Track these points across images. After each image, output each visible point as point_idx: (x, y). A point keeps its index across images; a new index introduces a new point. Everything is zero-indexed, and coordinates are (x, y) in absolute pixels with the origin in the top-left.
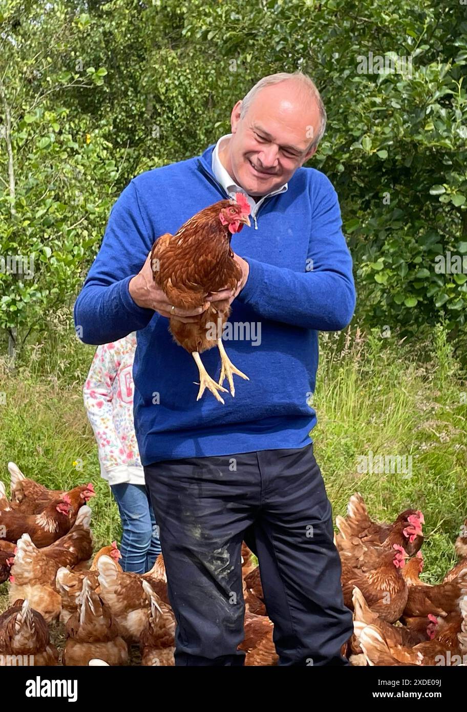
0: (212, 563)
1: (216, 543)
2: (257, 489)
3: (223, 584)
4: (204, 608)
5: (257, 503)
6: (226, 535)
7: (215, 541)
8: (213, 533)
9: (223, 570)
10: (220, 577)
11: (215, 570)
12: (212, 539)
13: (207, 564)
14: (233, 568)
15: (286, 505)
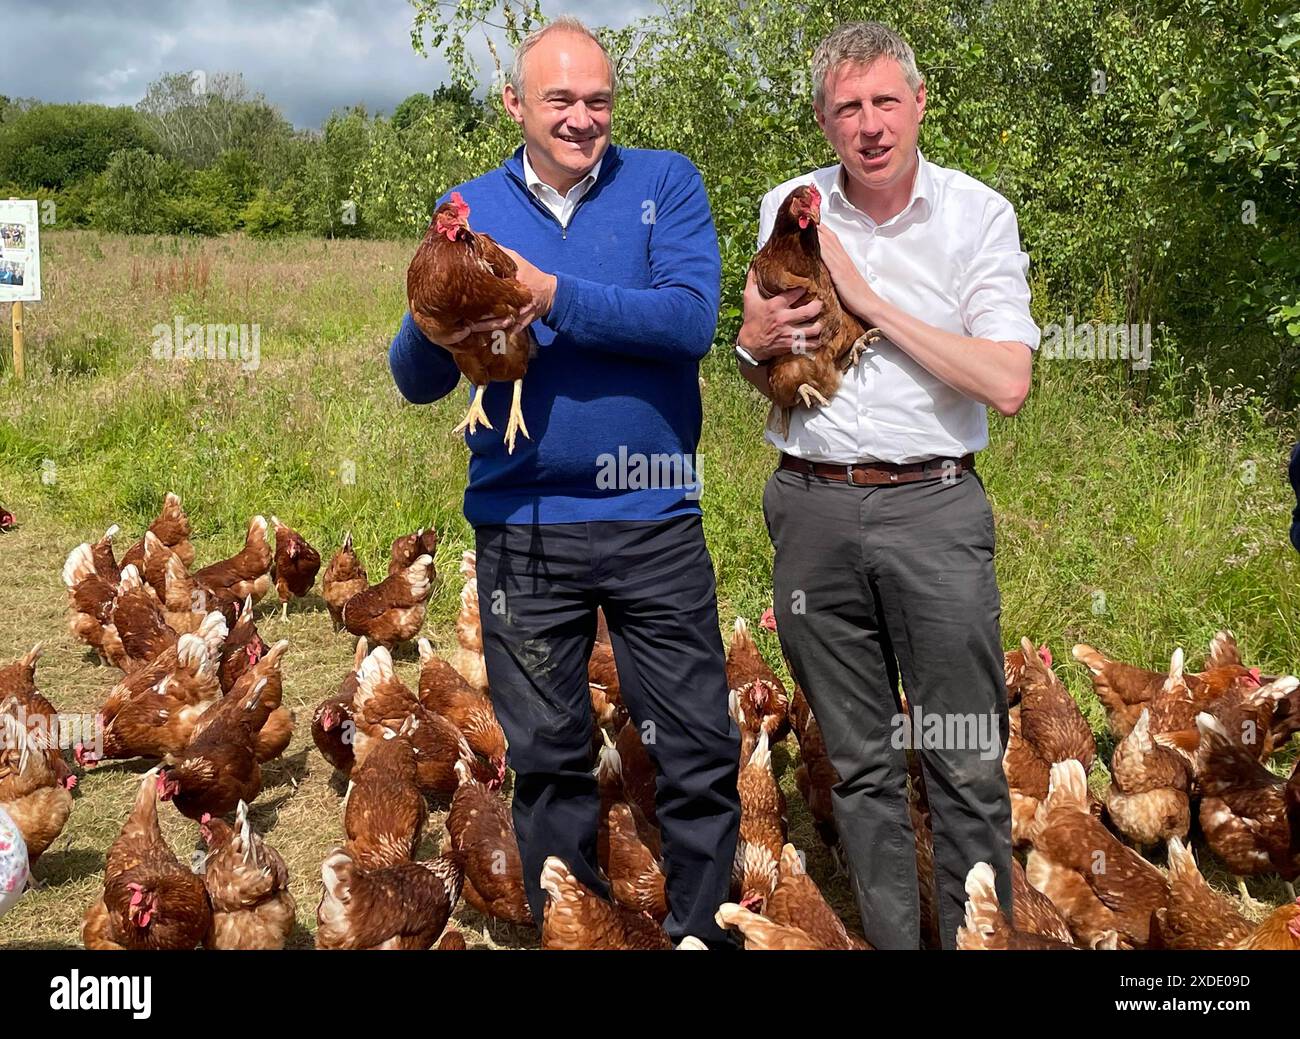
0: (525, 658)
1: (527, 632)
2: (587, 568)
3: (540, 685)
4: (517, 711)
5: (588, 587)
6: (543, 624)
7: (525, 629)
8: (526, 619)
9: (541, 667)
10: (537, 675)
11: (529, 665)
12: (521, 626)
13: (519, 657)
14: (555, 665)
15: (628, 590)
